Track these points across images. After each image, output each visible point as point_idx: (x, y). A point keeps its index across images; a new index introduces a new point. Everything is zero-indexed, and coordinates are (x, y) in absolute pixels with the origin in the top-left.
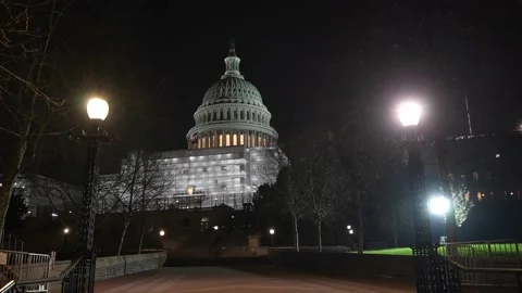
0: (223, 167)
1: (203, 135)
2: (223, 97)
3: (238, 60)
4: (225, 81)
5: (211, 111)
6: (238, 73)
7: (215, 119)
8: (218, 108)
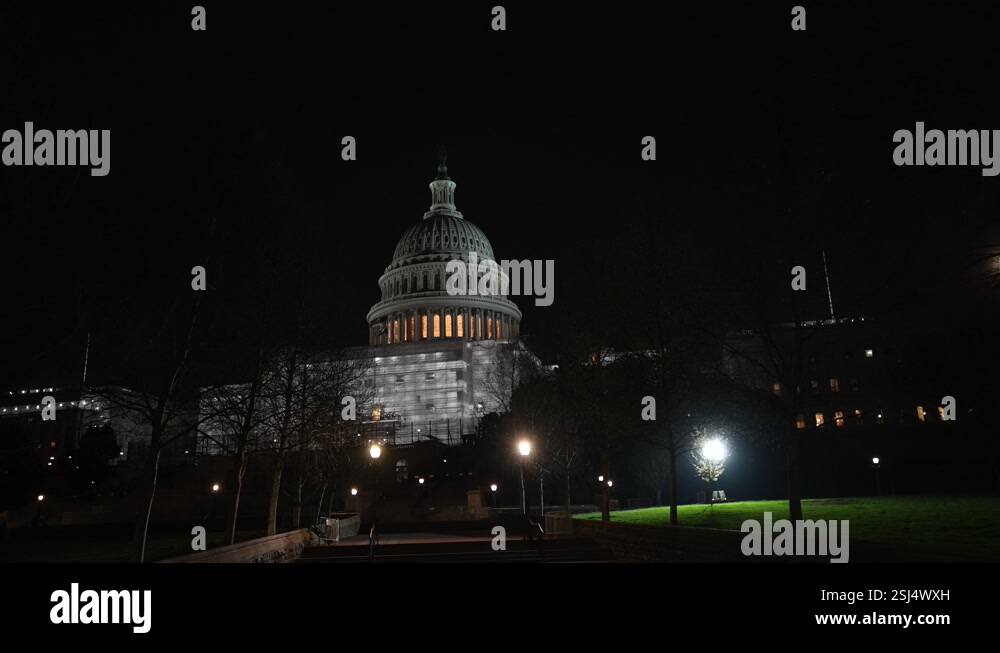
0: (429, 375)
1: (395, 316)
2: (428, 251)
3: (452, 185)
4: (430, 222)
5: (408, 276)
6: (452, 207)
7: (414, 289)
8: (419, 270)
